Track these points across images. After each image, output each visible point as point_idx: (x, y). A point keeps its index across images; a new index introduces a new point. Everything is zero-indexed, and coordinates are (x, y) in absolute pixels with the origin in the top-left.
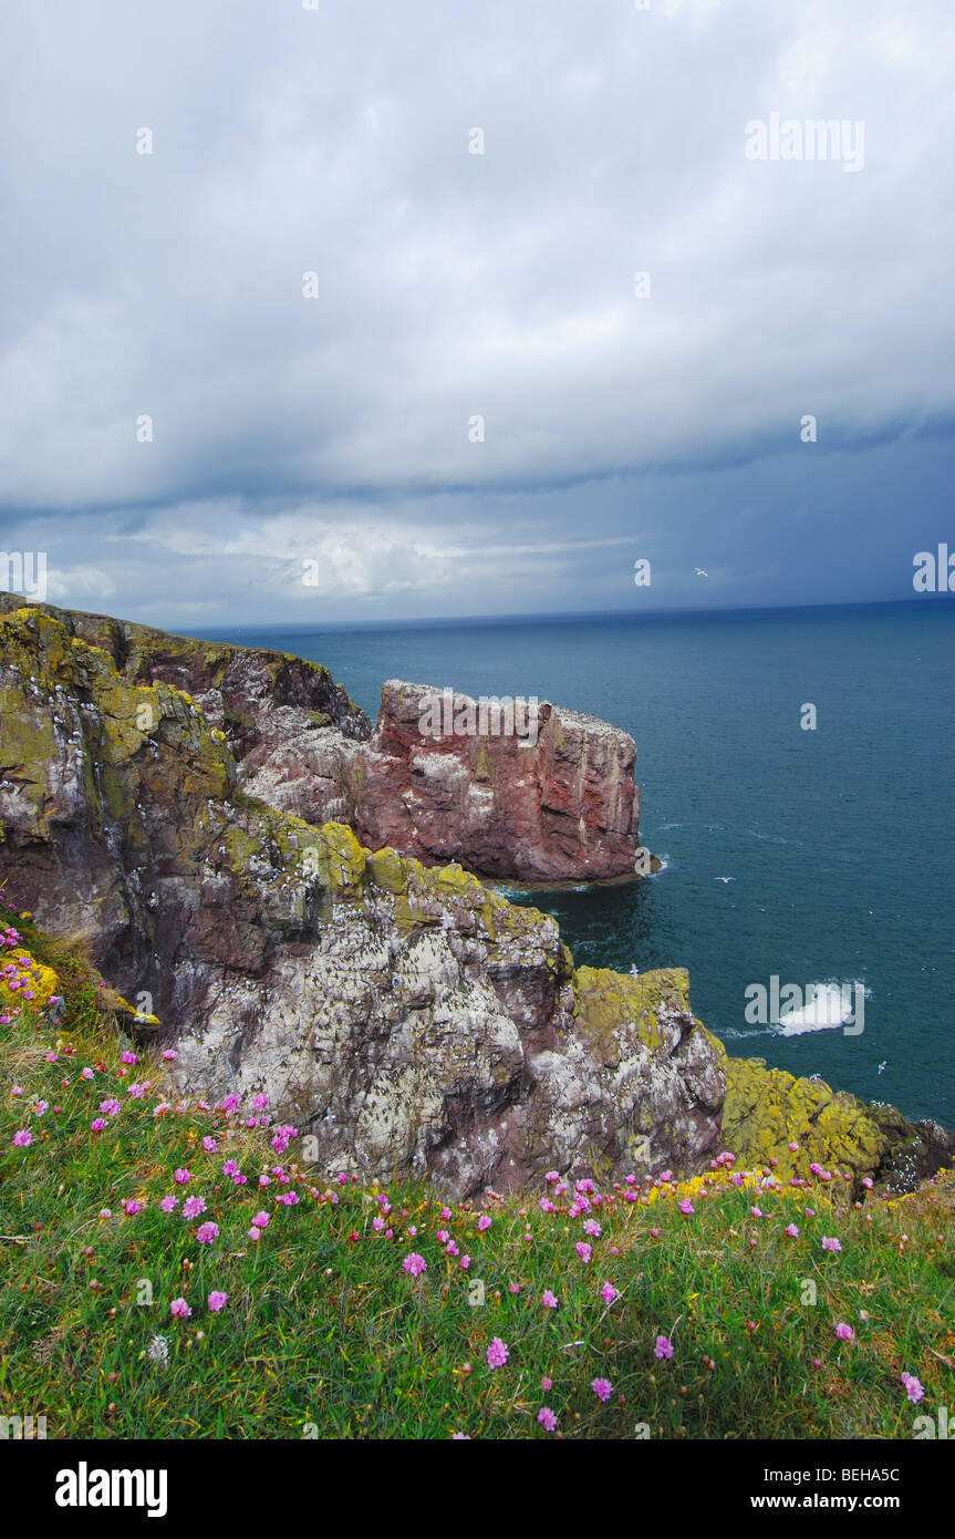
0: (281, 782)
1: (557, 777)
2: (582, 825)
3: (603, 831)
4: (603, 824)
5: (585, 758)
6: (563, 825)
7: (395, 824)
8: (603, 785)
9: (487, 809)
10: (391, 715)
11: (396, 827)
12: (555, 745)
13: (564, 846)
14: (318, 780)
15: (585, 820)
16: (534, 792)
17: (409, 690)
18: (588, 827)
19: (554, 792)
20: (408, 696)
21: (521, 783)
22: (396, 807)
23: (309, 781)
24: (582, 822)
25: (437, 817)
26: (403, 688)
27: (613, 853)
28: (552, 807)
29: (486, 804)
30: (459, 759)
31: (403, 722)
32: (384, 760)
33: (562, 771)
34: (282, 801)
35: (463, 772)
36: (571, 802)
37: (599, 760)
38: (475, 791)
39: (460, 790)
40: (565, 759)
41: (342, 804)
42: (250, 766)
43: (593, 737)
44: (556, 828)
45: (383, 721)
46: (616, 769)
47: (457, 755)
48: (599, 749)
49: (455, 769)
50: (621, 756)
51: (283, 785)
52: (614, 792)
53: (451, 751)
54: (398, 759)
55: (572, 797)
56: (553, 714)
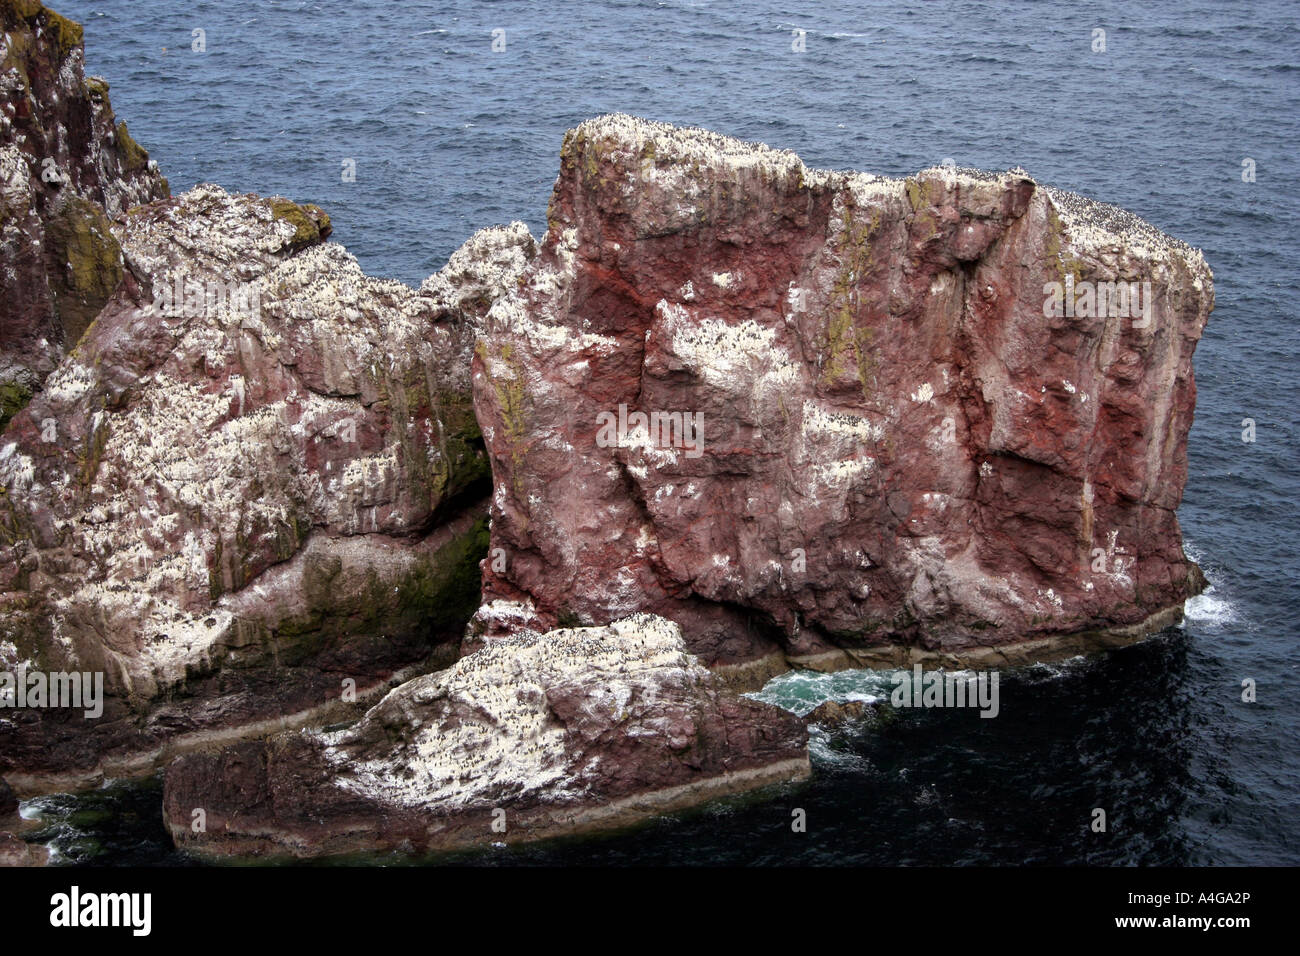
0: (223, 420)
2: (1088, 493)
3: (1126, 501)
4: (1131, 490)
6: (1045, 500)
7: (592, 523)
8: (1143, 389)
9: (845, 471)
10: (615, 219)
11: (596, 532)
13: (1034, 551)
14: (316, 407)
15: (1095, 483)
16: (954, 414)
17: (665, 144)
18: (1099, 496)
19: (1038, 413)
20: (663, 163)
21: (926, 393)
22: (596, 476)
23: (295, 410)
24: (1087, 488)
25: (709, 495)
26: (652, 142)
27: (1140, 558)
28: (1031, 452)
29: (849, 454)
30: (771, 333)
31: (649, 237)
32: (575, 346)
33: (1062, 358)
34: (236, 474)
35: (785, 373)
36: (1072, 436)
38: (819, 419)
39: (783, 422)
40: (1075, 327)
41: (389, 472)
42: (106, 376)
43: (1140, 268)
44: (1022, 507)
45: (571, 235)
46: (1175, 344)
47: (766, 323)
49: (764, 366)
50: (1188, 314)
51: (232, 427)
52: (1162, 405)
53: (751, 314)
54: (611, 341)
55: (1074, 424)
56: (1038, 210)
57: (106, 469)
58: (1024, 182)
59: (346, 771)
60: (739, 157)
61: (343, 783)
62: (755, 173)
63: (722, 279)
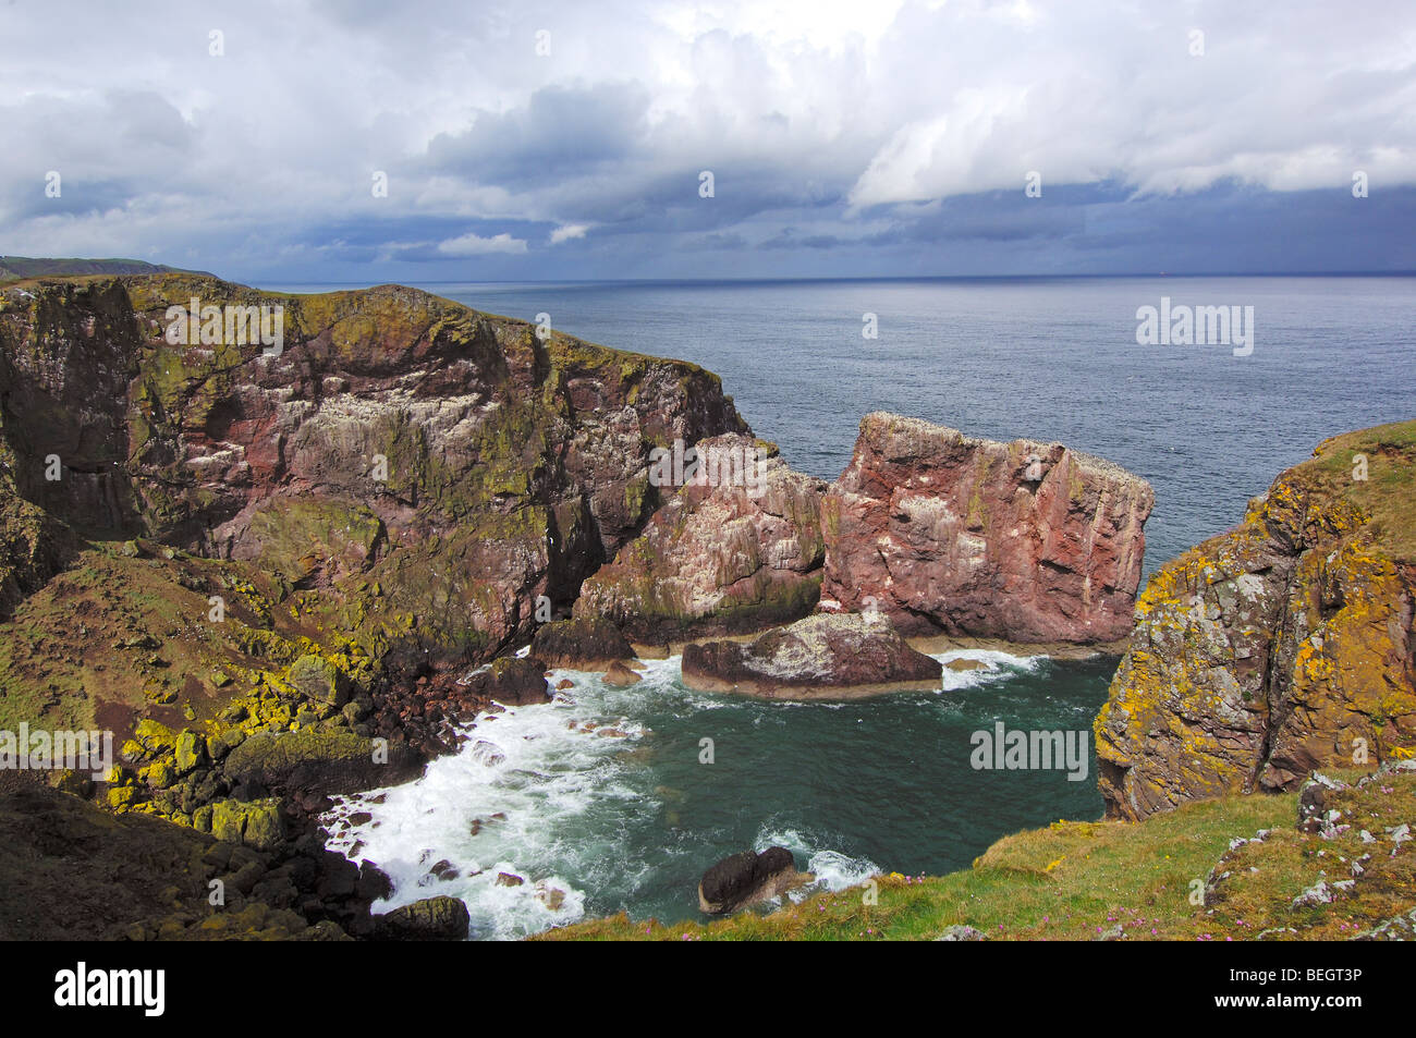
0: (729, 519)
1: (1068, 529)
2: (1087, 583)
3: (1109, 590)
4: (1111, 583)
5: (1101, 509)
6: (1068, 582)
7: (866, 573)
8: (1116, 539)
9: (977, 561)
10: (877, 452)
11: (868, 577)
12: (1071, 494)
13: (1062, 605)
14: (766, 518)
15: (1092, 578)
16: (1028, 543)
17: (899, 423)
18: (1093, 585)
20: (898, 431)
21: (1015, 533)
22: (869, 554)
23: (758, 517)
24: (1088, 580)
25: (916, 567)
26: (893, 422)
27: (1116, 614)
28: (1058, 562)
29: (976, 555)
30: (945, 503)
31: (891, 461)
32: (861, 502)
33: (1074, 523)
34: (730, 542)
35: (951, 518)
36: (1078, 557)
37: (1118, 511)
38: (968, 541)
39: (949, 539)
40: (1081, 510)
41: (793, 545)
43: (1115, 487)
44: (1056, 585)
45: (861, 458)
46: (1133, 521)
47: (943, 498)
48: (1119, 499)
49: (943, 515)
50: (1141, 508)
51: (731, 522)
52: (1126, 547)
53: (937, 494)
54: (876, 501)
55: (1080, 552)
56: (1065, 458)
57: (684, 534)
58: (1060, 447)
59: (748, 659)
60: (932, 430)
61: (745, 664)
62: (939, 437)
63: (924, 479)
